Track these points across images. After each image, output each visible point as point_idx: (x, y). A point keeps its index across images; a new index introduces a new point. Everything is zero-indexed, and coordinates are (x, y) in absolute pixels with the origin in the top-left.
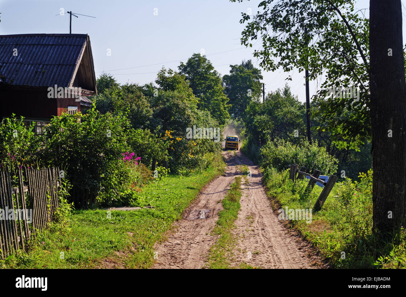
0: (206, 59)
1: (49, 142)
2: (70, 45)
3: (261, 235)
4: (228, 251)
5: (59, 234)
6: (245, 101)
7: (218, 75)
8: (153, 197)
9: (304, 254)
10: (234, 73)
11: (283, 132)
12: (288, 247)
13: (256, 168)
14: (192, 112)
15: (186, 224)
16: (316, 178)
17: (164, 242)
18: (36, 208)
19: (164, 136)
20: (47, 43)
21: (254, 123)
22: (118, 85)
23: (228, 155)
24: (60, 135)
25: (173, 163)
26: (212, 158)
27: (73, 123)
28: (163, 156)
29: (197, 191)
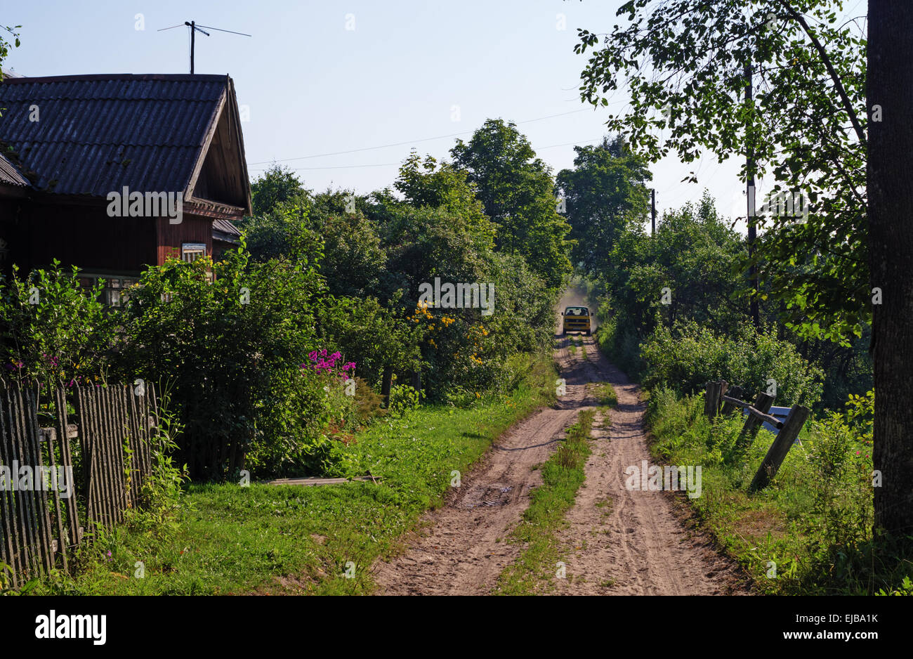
0: (517, 133)
1: (136, 326)
2: (189, 102)
3: (624, 544)
4: (542, 578)
5: (152, 537)
6: (610, 232)
7: (545, 169)
8: (381, 455)
9: (717, 586)
10: (584, 164)
11: (697, 305)
12: (685, 571)
13: (633, 391)
14: (478, 257)
15: (454, 518)
16: (761, 413)
17: (396, 558)
18: (97, 475)
19: (414, 314)
20: (135, 97)
21: (627, 283)
22: (307, 193)
23: (568, 359)
24: (162, 309)
25: (433, 377)
26: (528, 365)
27: (192, 283)
28: (408, 361)
29: (485, 443)
